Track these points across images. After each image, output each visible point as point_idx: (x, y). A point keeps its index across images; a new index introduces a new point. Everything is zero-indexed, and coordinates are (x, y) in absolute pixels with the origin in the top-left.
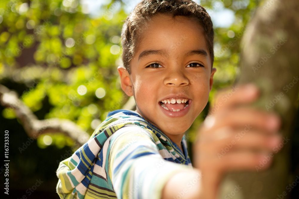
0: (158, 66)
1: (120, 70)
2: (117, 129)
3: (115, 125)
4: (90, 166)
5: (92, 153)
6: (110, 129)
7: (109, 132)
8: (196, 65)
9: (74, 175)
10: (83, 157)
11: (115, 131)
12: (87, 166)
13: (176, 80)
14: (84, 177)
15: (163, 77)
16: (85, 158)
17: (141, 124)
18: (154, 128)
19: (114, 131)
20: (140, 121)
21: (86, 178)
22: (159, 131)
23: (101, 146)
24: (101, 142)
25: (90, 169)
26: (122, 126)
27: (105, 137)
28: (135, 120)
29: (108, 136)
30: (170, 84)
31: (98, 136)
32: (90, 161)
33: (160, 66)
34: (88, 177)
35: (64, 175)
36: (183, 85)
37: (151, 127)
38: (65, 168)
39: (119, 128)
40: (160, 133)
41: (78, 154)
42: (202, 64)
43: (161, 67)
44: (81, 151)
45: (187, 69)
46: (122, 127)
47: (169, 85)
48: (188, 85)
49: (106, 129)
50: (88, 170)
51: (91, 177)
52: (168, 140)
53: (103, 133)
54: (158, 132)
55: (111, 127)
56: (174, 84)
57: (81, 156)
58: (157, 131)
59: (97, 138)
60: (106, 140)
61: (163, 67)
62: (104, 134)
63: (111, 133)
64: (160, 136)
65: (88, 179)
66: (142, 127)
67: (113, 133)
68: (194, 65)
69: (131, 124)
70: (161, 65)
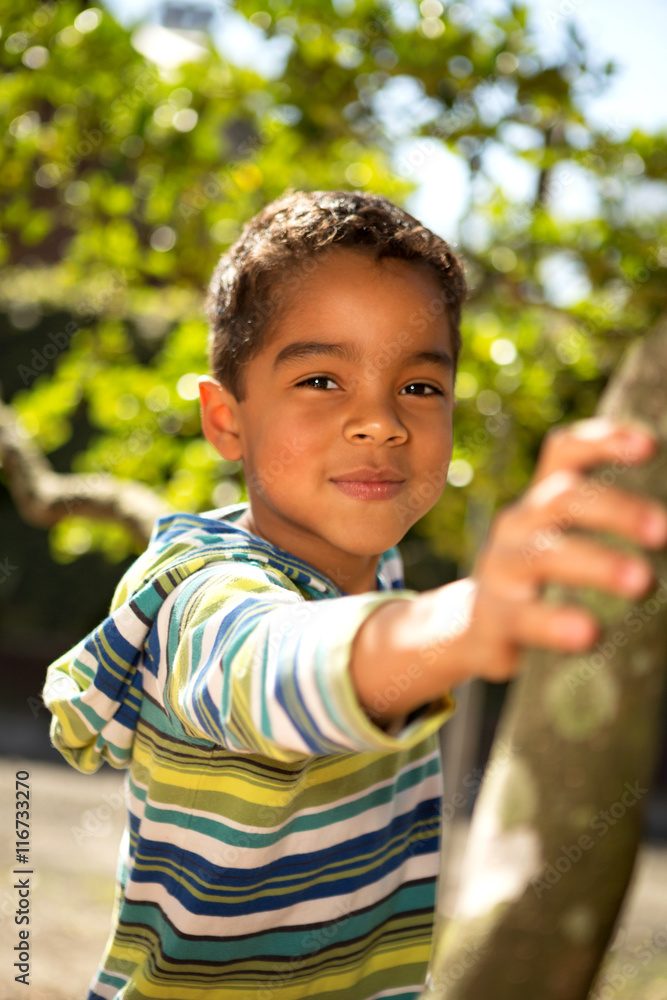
0: (326, 384)
1: (206, 388)
2: (186, 574)
3: (181, 566)
4: (128, 675)
5: (127, 643)
6: (169, 575)
7: (166, 585)
8: (423, 389)
9: (89, 703)
10: (105, 656)
11: (182, 580)
12: (120, 678)
13: (376, 428)
14: (117, 705)
15: (343, 419)
16: (110, 659)
17: (250, 556)
18: (290, 560)
19: (177, 579)
20: (246, 551)
21: (123, 705)
22: (305, 567)
23: (151, 622)
24: (148, 614)
25: (129, 682)
26: (198, 567)
27: (157, 597)
28: (233, 548)
29: (164, 595)
30: (362, 436)
31: (137, 598)
32: (124, 665)
33: (330, 385)
34: (128, 702)
35: (64, 704)
36: (391, 444)
37: (281, 560)
38: (64, 681)
39: (192, 570)
40: (307, 571)
41: (89, 648)
42: (440, 389)
43: (335, 386)
44: (98, 639)
45: (400, 398)
46: (199, 569)
47: (359, 441)
48: (405, 444)
49: (156, 577)
50: (124, 686)
51: (139, 703)
52: (330, 588)
53: (150, 589)
54: (301, 571)
55: (171, 570)
56: (373, 438)
57: (99, 653)
58: (299, 567)
59: (137, 604)
60: (161, 606)
61: (341, 388)
62: (154, 590)
63: (170, 585)
64: (309, 580)
65: (131, 709)
66: (253, 563)
67: (175, 584)
68: (419, 390)
69: (224, 559)
70: (333, 381)
